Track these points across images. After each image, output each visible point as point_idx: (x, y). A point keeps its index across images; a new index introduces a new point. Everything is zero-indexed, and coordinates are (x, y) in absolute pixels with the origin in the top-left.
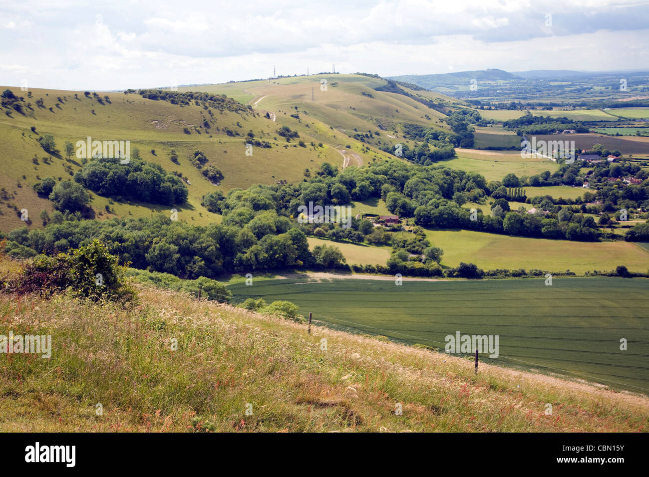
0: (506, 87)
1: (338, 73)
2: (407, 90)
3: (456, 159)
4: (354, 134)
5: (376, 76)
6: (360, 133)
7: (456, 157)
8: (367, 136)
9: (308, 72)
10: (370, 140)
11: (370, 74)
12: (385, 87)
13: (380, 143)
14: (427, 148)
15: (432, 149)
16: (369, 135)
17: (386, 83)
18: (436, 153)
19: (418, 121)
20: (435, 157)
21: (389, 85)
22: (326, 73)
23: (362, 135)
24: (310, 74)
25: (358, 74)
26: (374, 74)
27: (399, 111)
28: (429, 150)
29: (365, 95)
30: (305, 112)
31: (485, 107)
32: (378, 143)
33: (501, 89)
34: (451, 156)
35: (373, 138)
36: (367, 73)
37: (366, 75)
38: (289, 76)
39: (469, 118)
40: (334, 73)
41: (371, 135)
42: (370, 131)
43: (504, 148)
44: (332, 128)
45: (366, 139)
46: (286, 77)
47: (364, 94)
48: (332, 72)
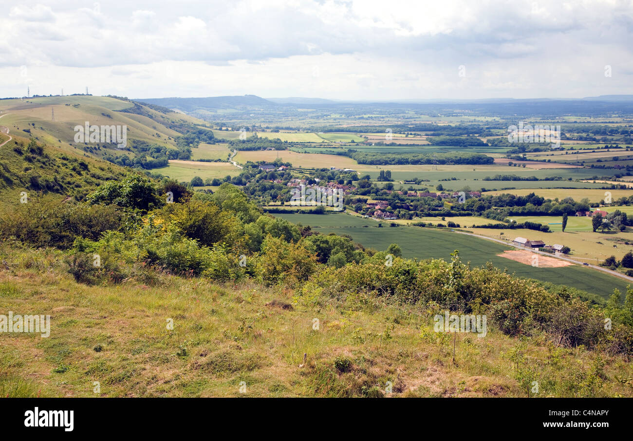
0: (259, 112)
1: (91, 95)
2: (152, 111)
3: (167, 168)
4: (84, 147)
5: (126, 99)
6: (89, 146)
7: (169, 166)
8: (95, 148)
9: (62, 93)
10: (98, 152)
11: (120, 96)
12: (131, 109)
13: (106, 155)
14: (144, 159)
15: (149, 159)
16: (97, 147)
17: (132, 105)
18: (151, 162)
19: (145, 138)
20: (150, 165)
21: (136, 107)
22: (79, 95)
23: (91, 148)
24: (64, 95)
25: (109, 96)
26: (124, 97)
27: (129, 129)
28: (146, 160)
29: (105, 115)
30: (42, 128)
31: (223, 128)
32: (104, 154)
33: (254, 114)
34: (164, 165)
35: (101, 150)
36: (118, 96)
37: (115, 97)
38: (44, 96)
39: (203, 137)
40: (88, 95)
41: (99, 148)
42: (98, 145)
43: (213, 160)
44: (60, 141)
45: (94, 151)
46: (41, 97)
47: (103, 114)
48: (85, 94)
